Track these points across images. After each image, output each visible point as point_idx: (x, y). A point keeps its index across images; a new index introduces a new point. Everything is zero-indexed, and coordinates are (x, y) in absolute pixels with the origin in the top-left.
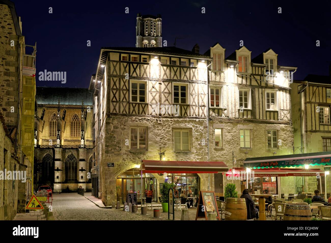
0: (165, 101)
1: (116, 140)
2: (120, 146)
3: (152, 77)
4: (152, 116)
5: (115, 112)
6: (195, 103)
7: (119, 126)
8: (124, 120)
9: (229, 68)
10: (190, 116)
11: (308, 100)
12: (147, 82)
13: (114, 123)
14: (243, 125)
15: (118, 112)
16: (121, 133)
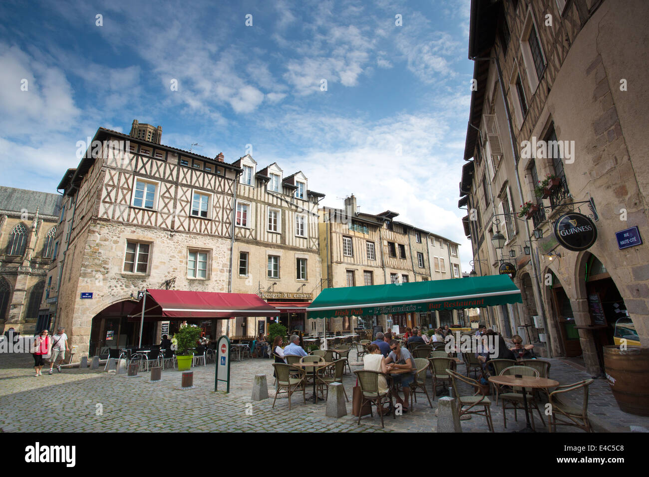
0: (181, 211)
1: (101, 258)
2: (107, 266)
3: (167, 178)
4: (161, 228)
5: (105, 217)
6: (218, 218)
7: (110, 238)
8: (119, 229)
9: (259, 184)
12: (159, 185)
13: (102, 232)
14: (272, 250)
15: (111, 218)
16: (112, 248)
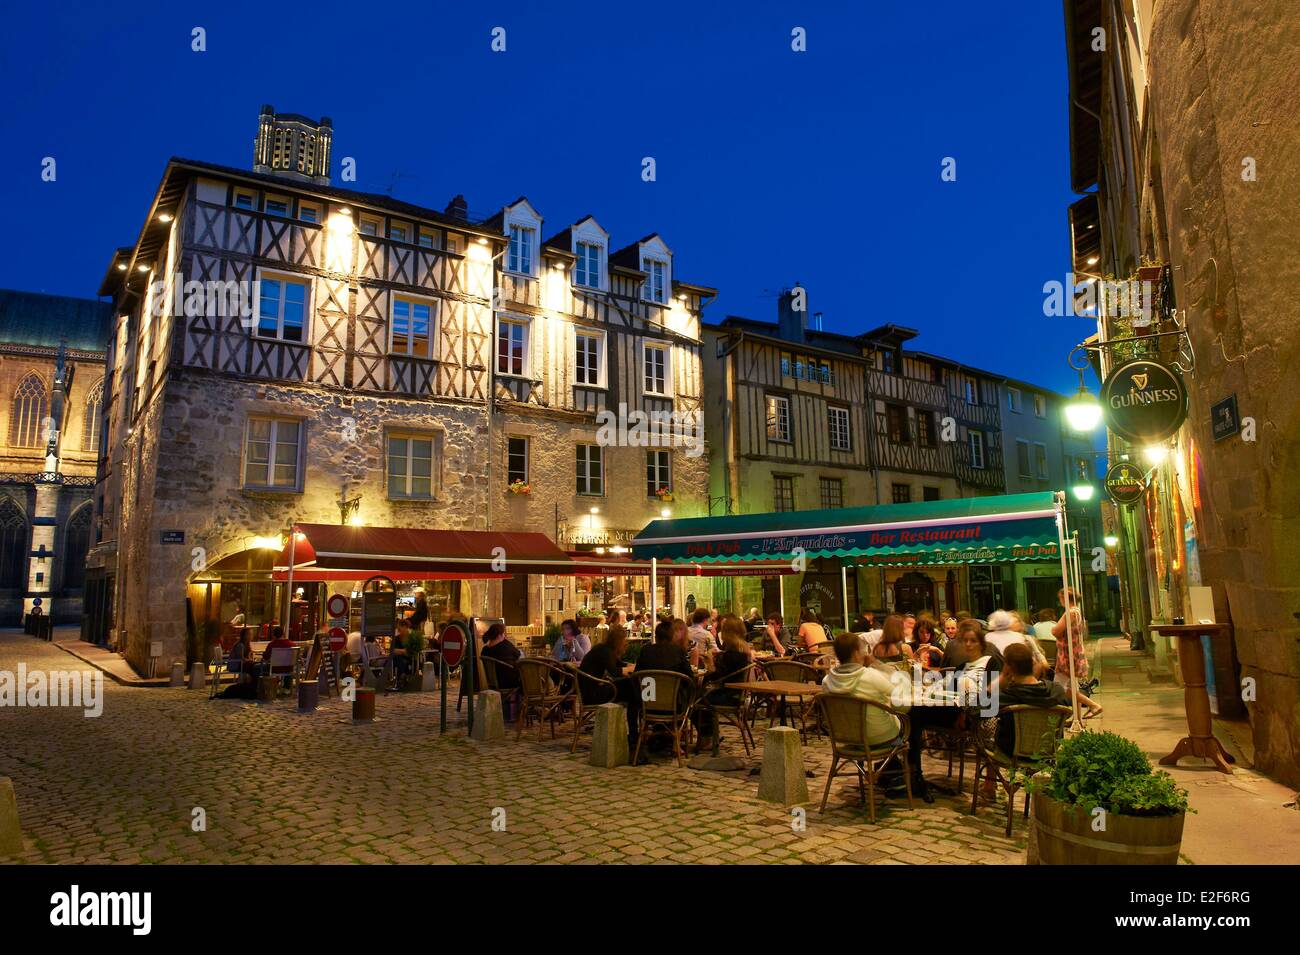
0: (365, 345)
1: (195, 456)
2: (210, 474)
3: (330, 269)
4: (323, 386)
5: (198, 363)
6: (455, 356)
7: (211, 411)
8: (230, 391)
9: (551, 270)
10: (439, 393)
11: (741, 377)
12: (314, 282)
13: (193, 399)
14: (586, 430)
15: (210, 364)
16: (217, 434)
